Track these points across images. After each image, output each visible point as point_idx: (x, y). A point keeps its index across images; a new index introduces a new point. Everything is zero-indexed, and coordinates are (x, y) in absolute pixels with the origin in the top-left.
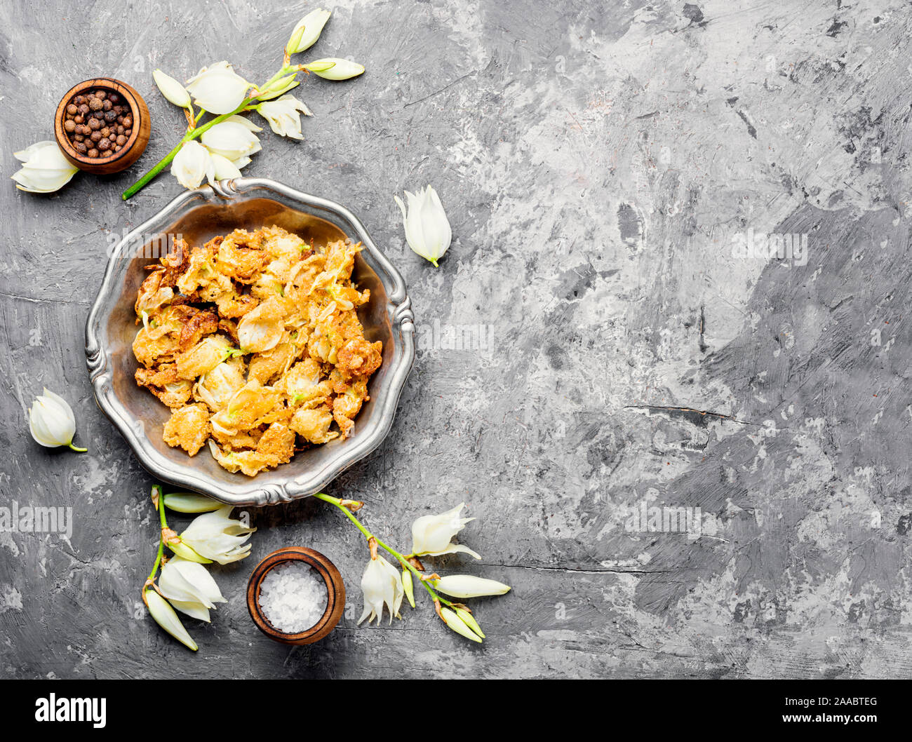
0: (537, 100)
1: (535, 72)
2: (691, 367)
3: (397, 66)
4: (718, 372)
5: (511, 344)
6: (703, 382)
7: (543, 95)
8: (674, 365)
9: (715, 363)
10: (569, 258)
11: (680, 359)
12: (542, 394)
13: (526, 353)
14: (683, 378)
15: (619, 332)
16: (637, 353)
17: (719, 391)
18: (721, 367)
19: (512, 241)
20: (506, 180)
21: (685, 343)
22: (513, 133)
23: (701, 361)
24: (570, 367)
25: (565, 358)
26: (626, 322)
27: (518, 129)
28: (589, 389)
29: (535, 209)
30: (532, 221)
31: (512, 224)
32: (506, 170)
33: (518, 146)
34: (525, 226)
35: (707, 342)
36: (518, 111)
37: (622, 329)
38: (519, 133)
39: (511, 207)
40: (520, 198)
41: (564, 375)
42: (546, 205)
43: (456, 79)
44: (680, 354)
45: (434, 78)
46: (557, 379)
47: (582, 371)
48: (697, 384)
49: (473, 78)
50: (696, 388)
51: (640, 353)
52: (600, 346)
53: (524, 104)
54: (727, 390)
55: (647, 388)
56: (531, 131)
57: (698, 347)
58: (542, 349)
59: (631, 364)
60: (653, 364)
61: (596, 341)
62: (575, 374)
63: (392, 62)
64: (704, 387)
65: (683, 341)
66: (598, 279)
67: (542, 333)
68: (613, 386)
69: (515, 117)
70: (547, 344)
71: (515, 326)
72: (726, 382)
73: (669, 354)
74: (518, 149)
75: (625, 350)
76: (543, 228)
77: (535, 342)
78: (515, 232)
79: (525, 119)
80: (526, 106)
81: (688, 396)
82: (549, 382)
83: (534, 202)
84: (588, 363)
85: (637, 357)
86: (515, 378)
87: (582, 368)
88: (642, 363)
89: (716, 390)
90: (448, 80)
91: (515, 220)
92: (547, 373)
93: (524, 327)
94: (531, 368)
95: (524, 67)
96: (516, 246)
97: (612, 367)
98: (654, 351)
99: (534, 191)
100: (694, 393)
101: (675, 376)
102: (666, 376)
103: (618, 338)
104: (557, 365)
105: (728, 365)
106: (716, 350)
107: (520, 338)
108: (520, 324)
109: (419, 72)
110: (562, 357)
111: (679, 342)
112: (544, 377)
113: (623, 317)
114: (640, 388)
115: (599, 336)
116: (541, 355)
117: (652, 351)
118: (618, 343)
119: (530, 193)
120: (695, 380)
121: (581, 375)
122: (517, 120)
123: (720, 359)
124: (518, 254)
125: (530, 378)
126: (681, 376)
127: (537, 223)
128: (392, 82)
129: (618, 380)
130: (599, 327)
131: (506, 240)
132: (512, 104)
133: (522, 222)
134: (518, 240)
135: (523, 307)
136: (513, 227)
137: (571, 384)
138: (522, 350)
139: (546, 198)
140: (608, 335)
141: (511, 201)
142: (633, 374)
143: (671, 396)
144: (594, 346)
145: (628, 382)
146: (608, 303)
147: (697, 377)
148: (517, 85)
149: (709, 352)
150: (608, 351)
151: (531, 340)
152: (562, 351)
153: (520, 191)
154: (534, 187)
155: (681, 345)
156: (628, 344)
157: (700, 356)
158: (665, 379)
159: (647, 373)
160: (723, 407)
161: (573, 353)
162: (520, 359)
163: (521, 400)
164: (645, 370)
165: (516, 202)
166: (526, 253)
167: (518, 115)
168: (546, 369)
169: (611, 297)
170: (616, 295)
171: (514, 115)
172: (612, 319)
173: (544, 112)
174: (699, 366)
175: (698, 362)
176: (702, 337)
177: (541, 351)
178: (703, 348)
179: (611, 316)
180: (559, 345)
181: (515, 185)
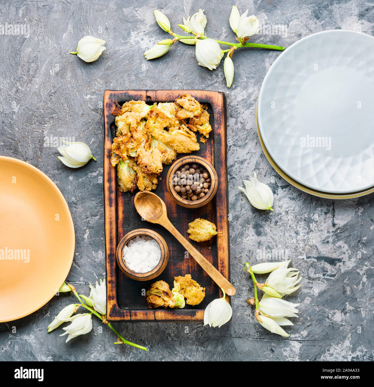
0: (249, 96)
1: (247, 82)
2: (328, 235)
3: (177, 78)
4: (341, 237)
5: (235, 223)
6: (334, 242)
7: (252, 94)
8: (319, 233)
9: (340, 233)
10: (265, 179)
11: (322, 231)
12: (251, 248)
13: (243, 227)
14: (324, 240)
15: (291, 217)
16: (300, 227)
17: (342, 247)
18: (343, 235)
19: (235, 170)
20: (233, 137)
21: (324, 222)
22: (236, 113)
23: (333, 232)
24: (266, 234)
25: (262, 230)
26: (294, 212)
27: (239, 111)
28: (275, 246)
29: (247, 154)
30: (246, 160)
31: (235, 162)
32: (233, 132)
33: (239, 120)
34: (242, 162)
35: (336, 222)
36: (239, 102)
37: (292, 215)
38: (239, 113)
39: (235, 151)
40: (240, 146)
41: (262, 239)
42: (253, 152)
43: (207, 85)
44: (322, 228)
45: (196, 85)
46: (259, 241)
47: (271, 237)
48: (331, 244)
49: (216, 85)
50: (330, 246)
51: (301, 228)
52: (281, 224)
53: (242, 98)
54: (346, 247)
55: (305, 245)
56: (245, 112)
57: (331, 224)
58: (251, 225)
59: (297, 233)
60: (308, 233)
61: (279, 221)
62: (268, 238)
63: (175, 76)
64: (334, 245)
65: (324, 221)
66: (279, 189)
67: (251, 217)
68: (287, 245)
70: (254, 223)
71: (237, 213)
72: (345, 243)
73: (316, 228)
74: (239, 122)
75: (294, 225)
76: (251, 164)
77: (247, 222)
78: (237, 165)
79: (242, 106)
80: (243, 100)
81: (326, 250)
82: (255, 242)
83: (247, 150)
84: (275, 232)
85: (300, 230)
86: (237, 240)
87: (272, 235)
88: (302, 233)
89: (340, 247)
90: (203, 86)
91: (236, 160)
92: (253, 238)
93: (241, 214)
94: (245, 235)
95: (242, 79)
96: (237, 173)
97: (287, 234)
98: (309, 226)
99: (247, 143)
100: (329, 248)
101: (319, 239)
102: (315, 239)
103: (290, 220)
104: (259, 234)
105: (346, 234)
106: (340, 226)
107: (240, 219)
108: (239, 213)
109: (188, 81)
110: (261, 229)
111: (321, 222)
112: (252, 239)
113: (292, 209)
114: (301, 245)
115: (281, 219)
116: (250, 228)
117: (307, 226)
118: (290, 222)
119: (245, 144)
120: (330, 241)
121: (271, 239)
122: (238, 106)
123: (343, 231)
124: (238, 177)
125: (245, 240)
126: (322, 239)
127: (248, 161)
129: (290, 241)
130: (280, 214)
131: (232, 170)
132: (236, 98)
133: (240, 160)
134: (238, 170)
135: (241, 204)
136: (236, 163)
137: (266, 243)
138: (241, 226)
139: (253, 148)
140: (285, 218)
141: (235, 148)
142: (298, 238)
143: (317, 249)
144: (278, 224)
145: (295, 242)
146: (285, 202)
147: (331, 240)
148: (239, 88)
149: (337, 227)
150: (285, 226)
151: (245, 221)
152: (261, 226)
153: (240, 143)
154: (247, 141)
155: (322, 224)
156: (295, 223)
157: (332, 229)
158: (314, 241)
159: (305, 238)
160: (344, 255)
161: (267, 227)
162: (239, 231)
163: (240, 252)
164: (304, 236)
165: (238, 148)
166: (242, 176)
167: (239, 104)
168: (253, 235)
169: (287, 199)
170: (289, 198)
171: (237, 104)
172: (287, 210)
173: (252, 102)
174: (332, 234)
175: (331, 232)
176: (333, 219)
177: (250, 226)
178: (334, 225)
179: (286, 208)
180: (260, 223)
181: (237, 140)
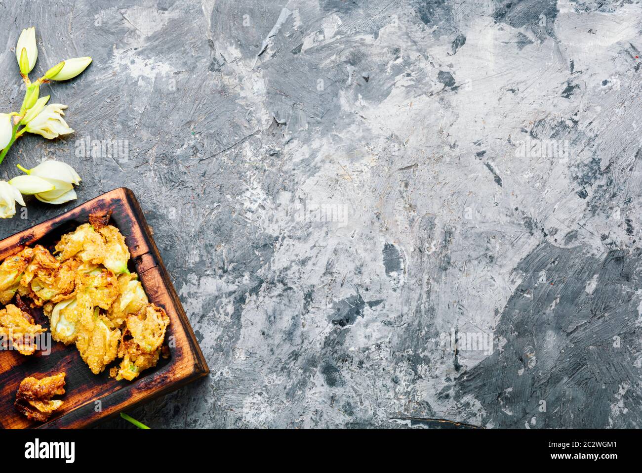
0: (312, 155)
1: (309, 131)
2: (447, 384)
3: (192, 126)
4: (470, 388)
5: (292, 364)
6: (457, 397)
7: (317, 151)
8: (432, 382)
9: (467, 381)
10: (341, 289)
11: (437, 377)
12: (319, 407)
13: (305, 372)
14: (440, 393)
15: (385, 354)
16: (401, 372)
17: (471, 404)
18: (473, 384)
19: (292, 276)
20: (287, 224)
21: (442, 363)
22: (292, 183)
23: (455, 379)
24: (343, 384)
25: (338, 376)
26: (390, 345)
27: (296, 180)
28: (359, 403)
29: (311, 249)
30: (309, 258)
31: (292, 261)
32: (287, 215)
33: (297, 194)
34: (303, 263)
35: (461, 362)
36: (296, 165)
37: (387, 351)
38: (297, 183)
39: (292, 247)
40: (299, 239)
41: (338, 391)
42: (321, 245)
43: (243, 137)
44: (437, 372)
45: (224, 137)
46: (331, 395)
47: (353, 387)
48: (452, 399)
49: (258, 136)
50: (451, 403)
51: (403, 372)
52: (368, 366)
53: (301, 158)
54: (478, 404)
55: (410, 401)
56: (307, 181)
57: (453, 366)
58: (319, 368)
59: (396, 381)
60: (414, 381)
61: (365, 361)
62: (347, 390)
63: (189, 123)
64: (458, 402)
65: (440, 361)
66: (365, 308)
67: (318, 354)
68: (380, 401)
69: (294, 169)
70: (323, 364)
71: (295, 348)
72: (477, 397)
73: (427, 373)
74: (297, 197)
75: (390, 369)
76: (319, 264)
77: (312, 362)
78: (295, 268)
79: (302, 171)
80: (303, 160)
81: (445, 409)
82: (325, 397)
83: (311, 243)
84: (358, 380)
85: (401, 376)
86: (296, 393)
87: (353, 385)
88: (405, 381)
89: (467, 405)
90: (236, 138)
91: (294, 258)
92: (323, 389)
93: (303, 350)
94: (309, 385)
95: (301, 126)
96: (296, 280)
97: (379, 384)
98: (415, 370)
99: (310, 233)
100: (449, 406)
101: (433, 392)
102: (426, 391)
103: (384, 359)
104: (332, 382)
105: (479, 382)
106: (468, 369)
107: (300, 358)
108: (299, 347)
109: (212, 131)
110: (336, 375)
111: (436, 362)
112: (321, 392)
113: (388, 340)
114: (403, 402)
115: (368, 357)
116: (318, 373)
117: (413, 370)
118: (384, 363)
119: (308, 235)
120: (450, 395)
121: (352, 391)
122: (295, 172)
123: (472, 377)
124: (297, 287)
125: (309, 393)
126: (438, 392)
127: (313, 260)
128: (189, 141)
129: (384, 395)
130: (368, 349)
131: (287, 275)
132: (291, 158)
133: (301, 259)
134: (297, 275)
135: (302, 332)
136: (293, 264)
137: (344, 398)
138: (302, 369)
139: (322, 239)
140: (375, 356)
141: (291, 242)
142: (397, 390)
143: (430, 408)
144: (364, 365)
145: (392, 397)
146: (375, 329)
147: (452, 392)
148: (296, 142)
149: (462, 371)
150: (375, 370)
151: (309, 360)
152: (336, 370)
153: (299, 233)
154: (311, 229)
155: (438, 365)
156: (393, 364)
157: (454, 375)
158: (424, 394)
159: (409, 389)
160: (474, 418)
161: (346, 372)
162: (299, 377)
163: (301, 413)
164: (408, 386)
165: (296, 242)
166: (304, 286)
167: (296, 168)
168: (323, 385)
169: (378, 323)
170: (382, 322)
171: (293, 168)
172: (379, 342)
173: (319, 165)
174: (454, 383)
175: (453, 380)
176: (456, 358)
177: (318, 370)
178: (457, 367)
179: (378, 339)
180: (333, 365)
181: (295, 228)
